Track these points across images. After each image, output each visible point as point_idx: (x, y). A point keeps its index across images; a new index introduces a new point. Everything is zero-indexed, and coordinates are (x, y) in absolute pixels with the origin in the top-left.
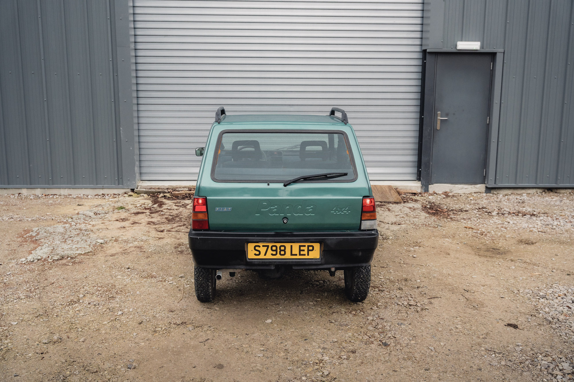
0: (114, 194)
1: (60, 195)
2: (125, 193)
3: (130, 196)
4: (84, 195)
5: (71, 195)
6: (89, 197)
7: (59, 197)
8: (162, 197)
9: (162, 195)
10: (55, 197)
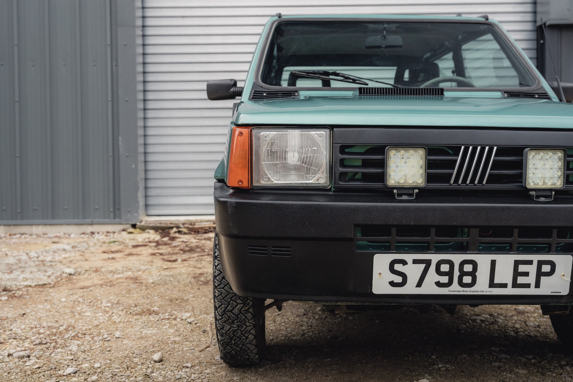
0: (108, 232)
1: (31, 235)
2: (124, 230)
3: (130, 233)
4: (65, 234)
5: (46, 234)
6: (72, 236)
7: (30, 237)
8: (176, 232)
9: (175, 230)
10: (23, 236)
